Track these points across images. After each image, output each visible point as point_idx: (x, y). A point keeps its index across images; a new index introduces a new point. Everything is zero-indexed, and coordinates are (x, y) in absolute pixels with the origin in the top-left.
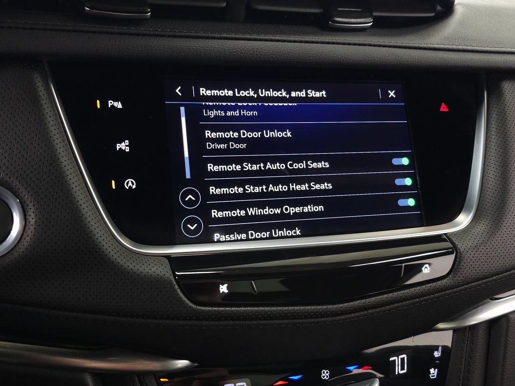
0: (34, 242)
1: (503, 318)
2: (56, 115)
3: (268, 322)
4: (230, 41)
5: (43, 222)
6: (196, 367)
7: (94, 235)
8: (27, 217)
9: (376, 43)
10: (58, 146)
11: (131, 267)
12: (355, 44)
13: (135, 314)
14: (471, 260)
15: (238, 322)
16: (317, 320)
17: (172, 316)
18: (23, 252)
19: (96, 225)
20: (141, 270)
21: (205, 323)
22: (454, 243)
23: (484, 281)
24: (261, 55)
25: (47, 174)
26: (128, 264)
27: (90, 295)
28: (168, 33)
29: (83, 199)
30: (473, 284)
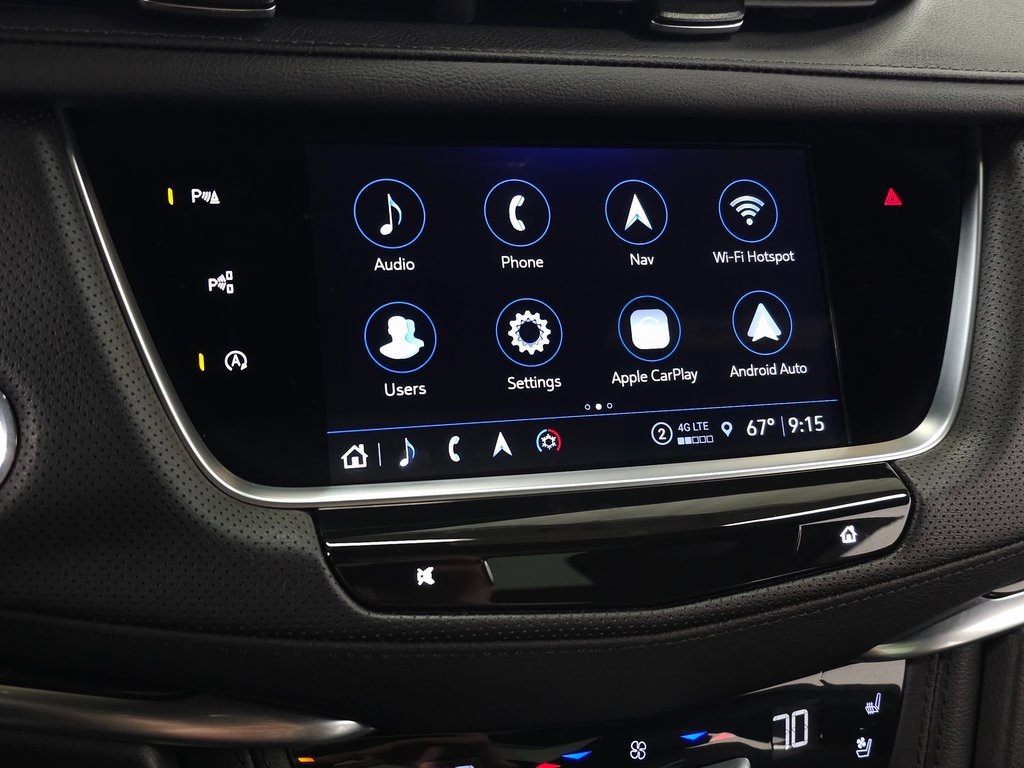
0: (36, 481)
1: (1011, 636)
2: (81, 219)
3: (517, 644)
4: (440, 64)
5: (54, 441)
6: (373, 734)
7: (159, 467)
8: (23, 430)
9: (749, 65)
10: (85, 284)
11: (235, 531)
12: (704, 67)
13: (242, 628)
14: (944, 516)
15: (455, 645)
16: (620, 640)
17: (317, 632)
18: (14, 501)
19: (163, 447)
20: (255, 538)
21: (386, 646)
22: (910, 482)
23: (971, 559)
24: (507, 91)
25: (62, 341)
26: (228, 526)
27: (151, 591)
28: (311, 48)
29: (136, 392)
30: (948, 566)
